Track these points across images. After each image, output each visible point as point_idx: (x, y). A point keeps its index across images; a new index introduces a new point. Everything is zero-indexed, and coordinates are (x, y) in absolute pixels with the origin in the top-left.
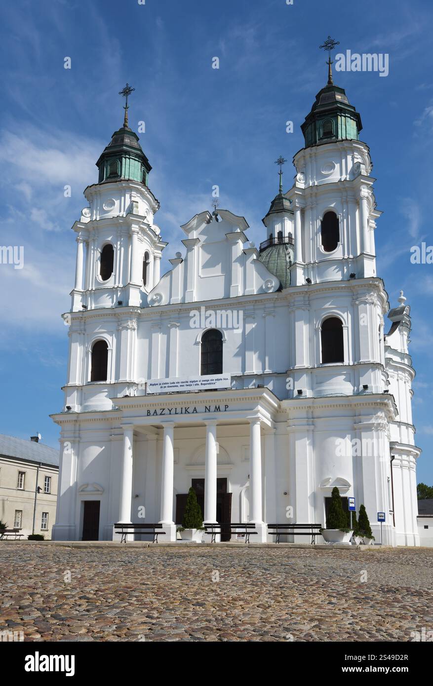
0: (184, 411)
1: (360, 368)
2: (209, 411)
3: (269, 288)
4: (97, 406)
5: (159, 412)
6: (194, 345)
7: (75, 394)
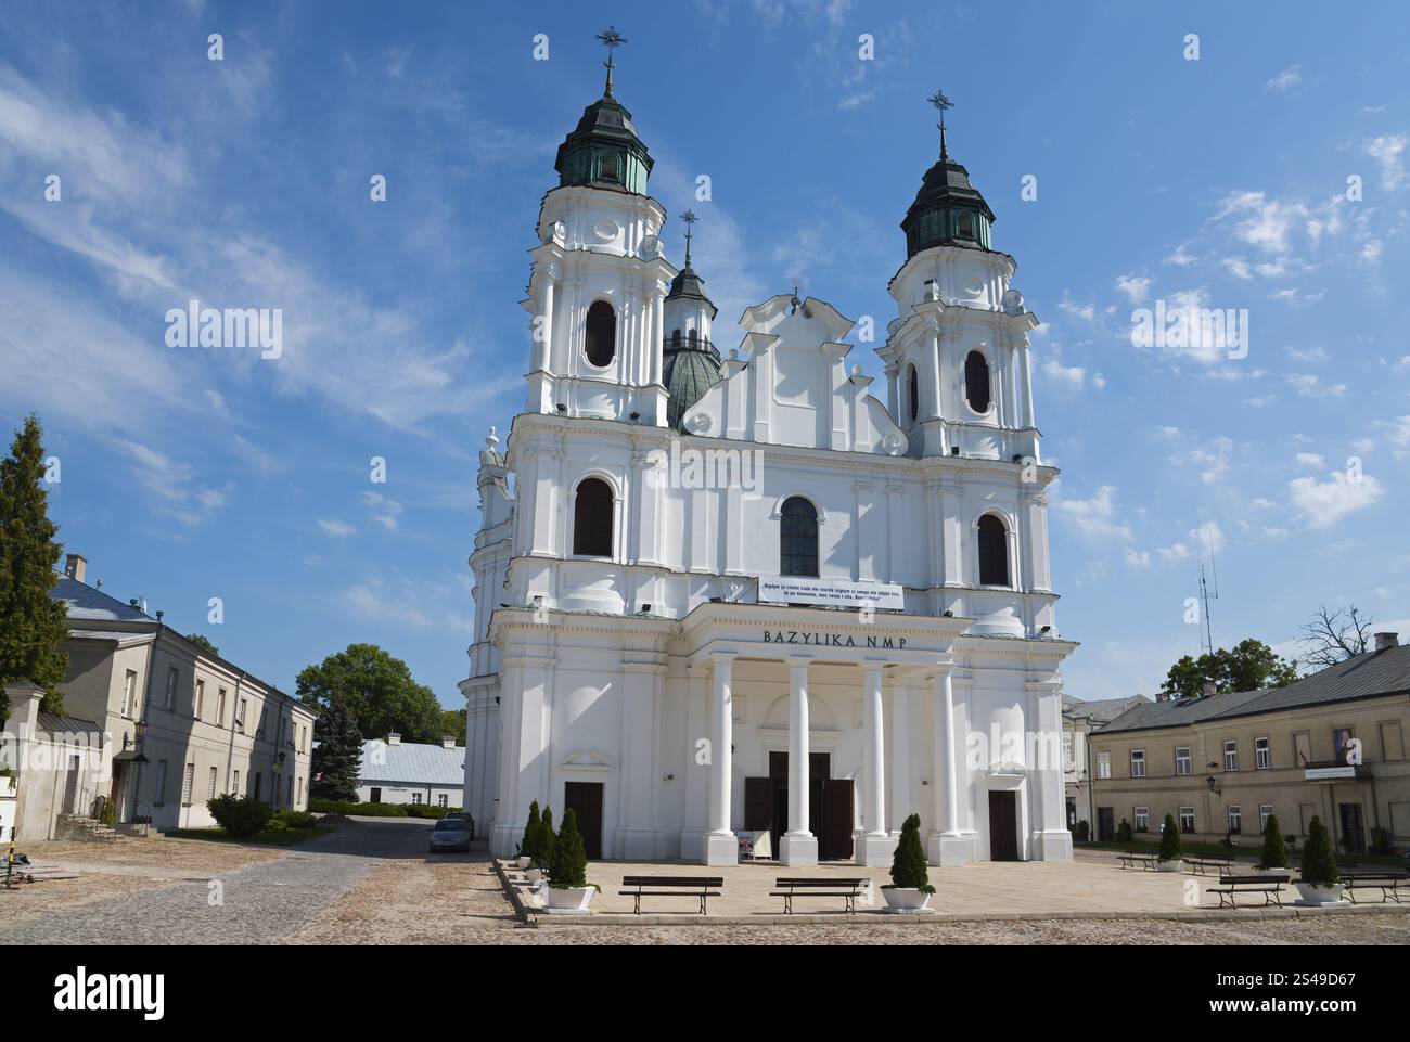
0: (831, 640)
1: (1030, 601)
2: (874, 645)
3: (893, 449)
4: (596, 603)
5: (786, 637)
6: (770, 518)
7: (546, 574)
